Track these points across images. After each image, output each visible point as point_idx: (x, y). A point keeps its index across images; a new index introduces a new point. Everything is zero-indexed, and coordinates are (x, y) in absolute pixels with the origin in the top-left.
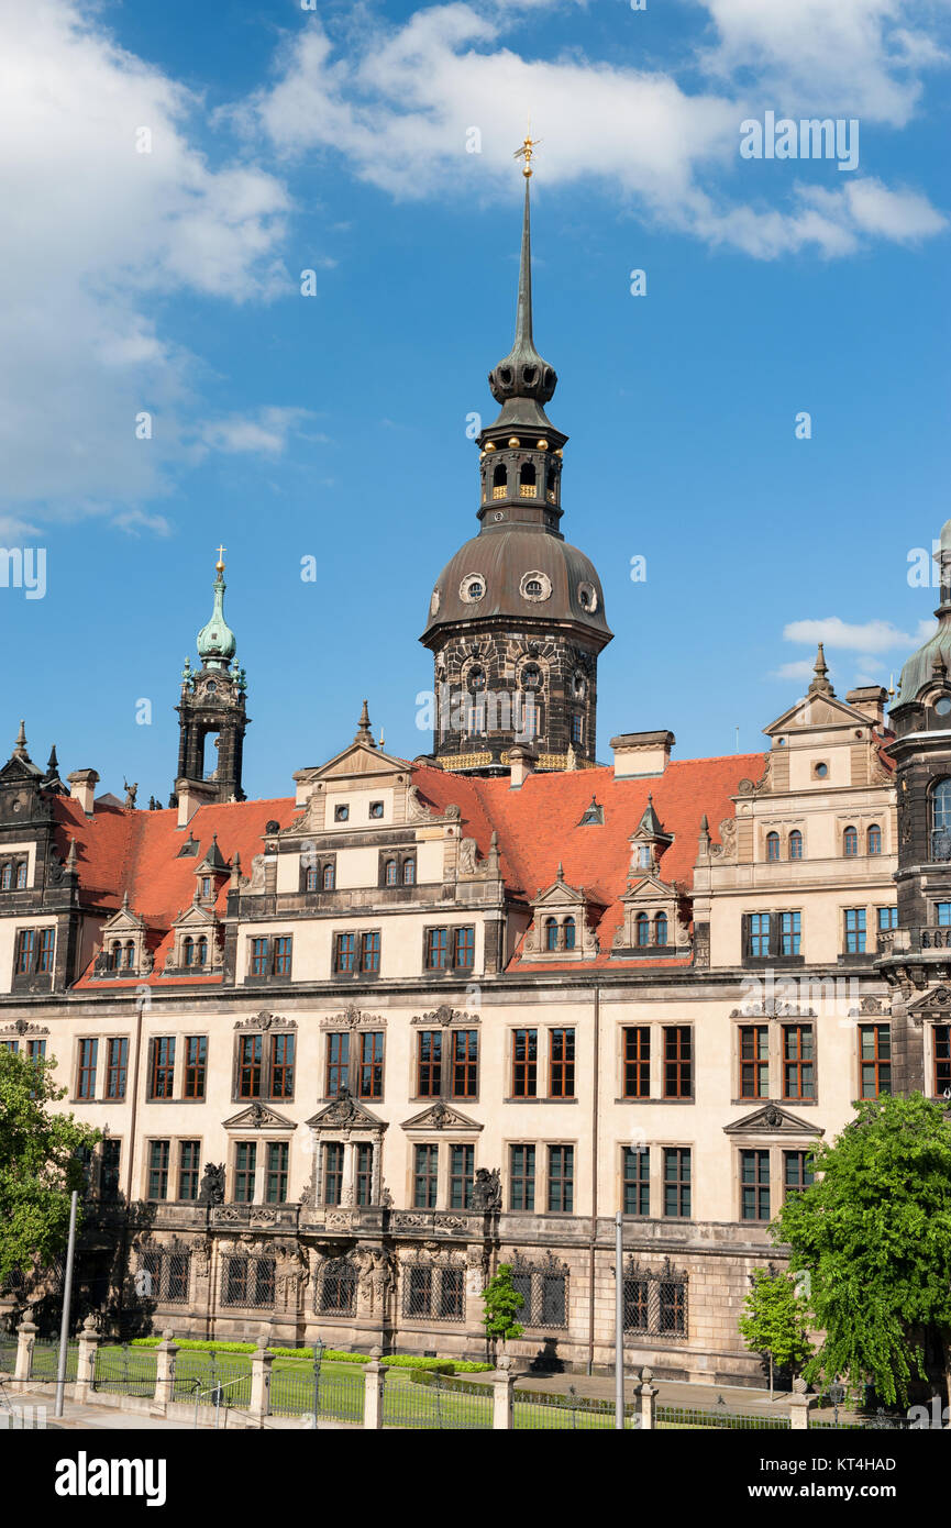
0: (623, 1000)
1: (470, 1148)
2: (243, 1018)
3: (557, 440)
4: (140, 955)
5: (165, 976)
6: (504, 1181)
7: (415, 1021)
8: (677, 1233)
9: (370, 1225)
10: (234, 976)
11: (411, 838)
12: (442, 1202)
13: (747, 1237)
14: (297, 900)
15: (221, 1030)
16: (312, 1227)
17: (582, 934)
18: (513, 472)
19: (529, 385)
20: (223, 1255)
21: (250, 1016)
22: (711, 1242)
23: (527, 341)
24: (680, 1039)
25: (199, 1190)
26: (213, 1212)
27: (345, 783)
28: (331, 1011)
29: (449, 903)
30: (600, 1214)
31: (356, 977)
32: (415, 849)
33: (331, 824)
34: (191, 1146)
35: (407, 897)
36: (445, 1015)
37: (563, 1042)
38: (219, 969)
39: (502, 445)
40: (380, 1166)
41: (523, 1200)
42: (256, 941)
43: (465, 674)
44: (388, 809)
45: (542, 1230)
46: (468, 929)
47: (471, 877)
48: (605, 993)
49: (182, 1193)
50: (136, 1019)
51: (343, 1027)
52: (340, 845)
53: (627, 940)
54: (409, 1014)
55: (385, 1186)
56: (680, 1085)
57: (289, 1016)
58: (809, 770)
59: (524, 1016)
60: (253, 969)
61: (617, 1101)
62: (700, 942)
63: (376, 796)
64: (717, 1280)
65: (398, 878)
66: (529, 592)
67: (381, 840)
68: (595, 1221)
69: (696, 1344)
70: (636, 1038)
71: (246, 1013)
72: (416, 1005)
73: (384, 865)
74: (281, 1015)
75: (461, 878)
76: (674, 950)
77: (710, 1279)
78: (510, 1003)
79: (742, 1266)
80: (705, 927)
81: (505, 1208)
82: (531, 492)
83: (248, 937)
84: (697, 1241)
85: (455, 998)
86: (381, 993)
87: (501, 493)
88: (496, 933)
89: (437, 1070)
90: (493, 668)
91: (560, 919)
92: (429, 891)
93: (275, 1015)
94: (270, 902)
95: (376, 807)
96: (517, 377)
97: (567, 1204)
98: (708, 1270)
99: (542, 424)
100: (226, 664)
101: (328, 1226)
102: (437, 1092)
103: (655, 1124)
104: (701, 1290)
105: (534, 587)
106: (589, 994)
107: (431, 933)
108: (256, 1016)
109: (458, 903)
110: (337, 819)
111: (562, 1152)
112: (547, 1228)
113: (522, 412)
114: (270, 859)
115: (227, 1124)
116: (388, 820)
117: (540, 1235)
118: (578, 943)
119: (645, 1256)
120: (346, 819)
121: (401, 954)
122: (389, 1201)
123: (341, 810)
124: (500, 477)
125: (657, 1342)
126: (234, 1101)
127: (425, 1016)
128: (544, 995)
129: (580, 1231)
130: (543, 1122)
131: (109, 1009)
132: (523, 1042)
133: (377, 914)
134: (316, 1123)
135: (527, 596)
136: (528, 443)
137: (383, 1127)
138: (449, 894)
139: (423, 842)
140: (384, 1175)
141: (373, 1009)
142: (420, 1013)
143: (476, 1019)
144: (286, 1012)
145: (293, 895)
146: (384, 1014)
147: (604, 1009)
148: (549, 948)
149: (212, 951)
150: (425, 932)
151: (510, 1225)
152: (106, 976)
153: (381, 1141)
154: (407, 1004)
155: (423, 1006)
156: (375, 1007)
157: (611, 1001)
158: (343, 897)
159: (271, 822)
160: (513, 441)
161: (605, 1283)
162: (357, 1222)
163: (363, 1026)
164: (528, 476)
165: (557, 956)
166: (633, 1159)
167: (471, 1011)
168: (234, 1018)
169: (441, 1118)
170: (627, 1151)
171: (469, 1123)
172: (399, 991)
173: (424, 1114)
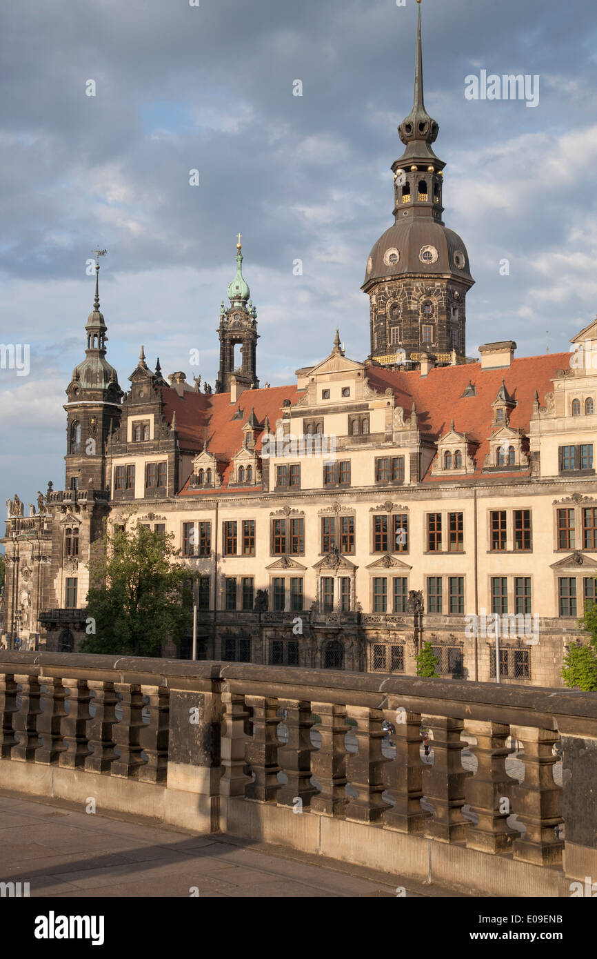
0: (491, 496)
1: (405, 579)
2: (274, 510)
3: (439, 165)
4: (215, 477)
5: (229, 487)
6: (425, 596)
7: (372, 510)
9: (351, 622)
10: (268, 487)
11: (365, 407)
12: (390, 609)
13: (563, 624)
15: (263, 518)
16: (318, 624)
17: (466, 460)
18: (414, 187)
19: (422, 133)
20: (269, 639)
21: (278, 508)
22: (543, 628)
23: (421, 106)
24: (523, 518)
25: (254, 604)
26: (263, 615)
27: (328, 377)
28: (324, 505)
29: (389, 444)
30: (480, 614)
31: (337, 486)
32: (369, 413)
33: (320, 401)
35: (365, 441)
36: (389, 506)
37: (456, 520)
38: (259, 483)
39: (407, 170)
40: (355, 590)
41: (436, 607)
42: (280, 468)
43: (388, 308)
44: (352, 392)
45: (447, 624)
46: (401, 459)
47: (402, 429)
48: (480, 492)
49: (245, 606)
50: (214, 511)
51: (331, 514)
52: (325, 411)
53: (492, 462)
54: (368, 506)
55: (358, 600)
56: (524, 542)
57: (300, 508)
59: (434, 507)
60: (279, 483)
61: (488, 552)
62: (534, 462)
63: (345, 384)
64: (547, 649)
65: (359, 431)
66: (425, 258)
67: (349, 409)
70: (497, 518)
71: (276, 506)
72: (371, 500)
73: (351, 423)
74: (296, 508)
75: (395, 429)
76: (519, 467)
77: (543, 649)
78: (426, 499)
79: (561, 639)
80: (537, 454)
81: (425, 611)
82: (425, 198)
83: (275, 465)
85: (394, 497)
86: (353, 494)
87: (407, 199)
88: (417, 460)
89: (385, 537)
90: (405, 304)
91: (453, 452)
92: (378, 437)
93: (292, 508)
95: (345, 391)
96: (415, 128)
97: (461, 609)
98: (543, 643)
99: (431, 156)
100: (245, 303)
101: (327, 623)
102: (385, 548)
103: (510, 565)
104: (538, 654)
105: (428, 256)
106: (470, 493)
107: (378, 461)
108: (281, 508)
109: (394, 444)
110: (324, 398)
111: (457, 582)
112: (450, 622)
113: (418, 149)
114: (286, 421)
115: (267, 568)
116: (353, 397)
117: (446, 626)
118: (463, 464)
120: (329, 398)
121: (363, 472)
122: (360, 608)
123: (326, 394)
124: (406, 190)
125: (513, 682)
126: (271, 556)
127: (377, 507)
128: (445, 494)
130: (445, 565)
131: (200, 506)
132: (433, 521)
133: (347, 450)
134: (318, 566)
135: (424, 261)
136: (422, 168)
137: (355, 568)
138: (389, 438)
139: (373, 409)
140: (357, 595)
141: (347, 503)
142: (374, 506)
143: (407, 508)
144: (299, 506)
146: (354, 506)
147: (480, 501)
148: (446, 468)
149: (255, 474)
150: (376, 460)
151: (429, 621)
152: (196, 488)
153: (354, 576)
154: (366, 500)
155: (376, 501)
156: (349, 503)
157: (483, 497)
159: (285, 401)
160: (414, 167)
161: (483, 651)
162: (343, 620)
163: (342, 514)
164: (422, 188)
165: (451, 472)
166: (498, 583)
167: (404, 504)
168: (269, 510)
169: (388, 563)
170: (494, 579)
171: (404, 566)
172: (362, 493)
173: (379, 561)
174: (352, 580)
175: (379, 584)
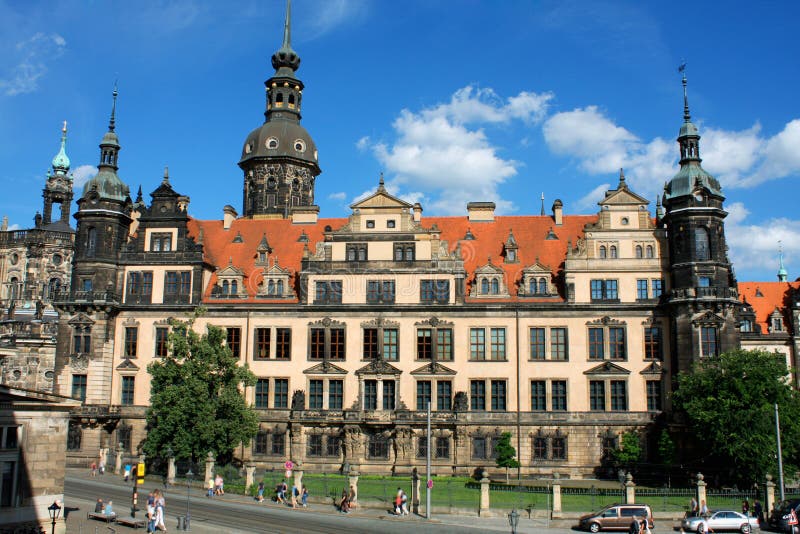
0: (531, 316)
1: (449, 383)
2: (313, 320)
3: (302, 87)
4: (240, 289)
5: (258, 299)
6: (469, 396)
7: (417, 324)
8: (561, 417)
9: (402, 418)
10: (307, 299)
11: (413, 239)
12: (434, 407)
13: (595, 417)
14: (344, 264)
15: (300, 329)
17: (503, 287)
18: (286, 97)
19: (291, 62)
21: (318, 320)
22: (578, 420)
27: (372, 211)
28: (369, 319)
29: (435, 270)
30: (521, 410)
31: (381, 302)
32: (414, 243)
33: (363, 229)
34: (283, 382)
35: (410, 266)
37: (499, 335)
38: (294, 296)
39: (280, 85)
40: (399, 391)
41: (479, 405)
42: (319, 283)
43: (266, 180)
44: (398, 224)
45: (491, 418)
46: (446, 282)
47: (446, 258)
48: (523, 313)
50: (245, 319)
51: (374, 326)
52: (371, 239)
54: (414, 321)
55: (402, 399)
57: (341, 320)
58: (619, 220)
59: (478, 323)
60: (318, 296)
61: (529, 361)
62: (567, 292)
63: (391, 218)
64: (582, 436)
65: (403, 257)
67: (394, 239)
68: (518, 412)
69: (571, 463)
70: (538, 332)
71: (315, 319)
72: (417, 316)
73: (396, 250)
74: (337, 320)
75: (441, 258)
77: (578, 436)
78: (471, 317)
79: (594, 430)
80: (572, 285)
81: (470, 409)
82: (291, 107)
83: (316, 281)
84: (571, 419)
85: (439, 314)
86: (397, 310)
87: (278, 105)
88: (460, 284)
89: (430, 347)
91: (490, 280)
92: (423, 263)
93: (333, 320)
94: (328, 265)
95: (391, 223)
96: (287, 58)
97: (504, 406)
98: (578, 432)
100: (65, 173)
103: (549, 371)
104: (574, 440)
107: (424, 283)
108: (321, 320)
109: (440, 270)
110: (368, 227)
111: (500, 384)
112: (493, 417)
113: (286, 72)
114: (327, 244)
115: (305, 372)
116: (398, 228)
117: (491, 420)
119: (546, 427)
120: (373, 227)
121: (408, 290)
122: (404, 406)
123: (371, 223)
125: (552, 463)
126: (308, 360)
127: (422, 322)
128: (489, 313)
129: (511, 418)
130: (489, 370)
131: (227, 314)
132: (477, 334)
133: (392, 273)
134: (362, 371)
135: (296, 150)
136: (291, 86)
137: (400, 373)
138: (434, 265)
139: (419, 241)
140: (401, 395)
141: (391, 318)
142: (420, 320)
143: (451, 323)
144: (340, 318)
145: (342, 262)
146: (399, 320)
150: (421, 283)
151: (473, 416)
153: (399, 379)
154: (412, 316)
155: (421, 317)
157: (525, 317)
158: (371, 264)
159: (328, 227)
160: (287, 84)
161: (526, 440)
162: (393, 417)
163: (386, 326)
164: (291, 100)
165: (490, 296)
167: (449, 320)
168: (308, 320)
169: (432, 369)
170: (534, 383)
171: (449, 371)
172: (407, 310)
173: (424, 367)
174: (396, 382)
175: (423, 386)
